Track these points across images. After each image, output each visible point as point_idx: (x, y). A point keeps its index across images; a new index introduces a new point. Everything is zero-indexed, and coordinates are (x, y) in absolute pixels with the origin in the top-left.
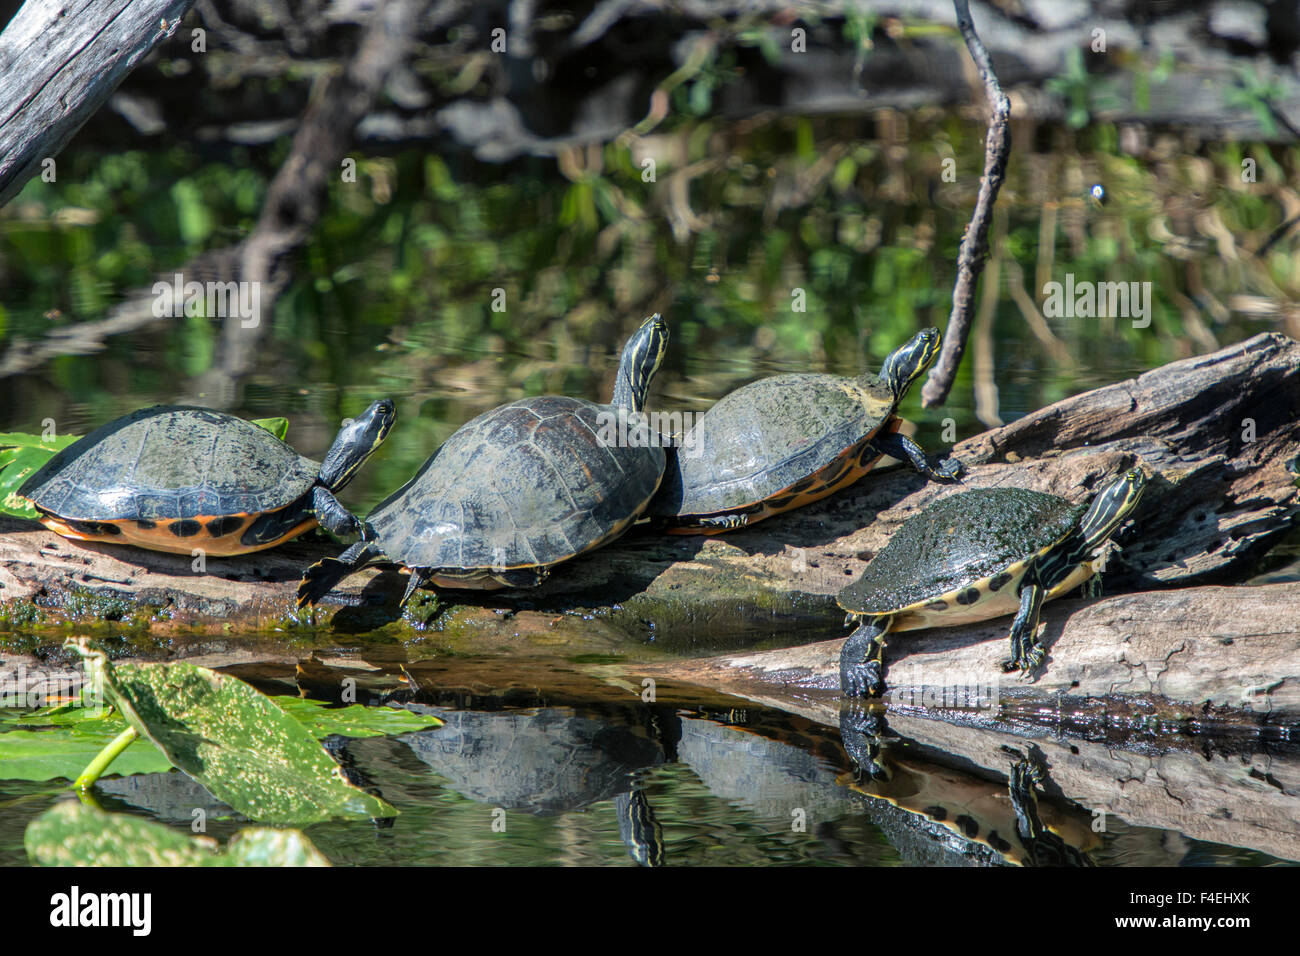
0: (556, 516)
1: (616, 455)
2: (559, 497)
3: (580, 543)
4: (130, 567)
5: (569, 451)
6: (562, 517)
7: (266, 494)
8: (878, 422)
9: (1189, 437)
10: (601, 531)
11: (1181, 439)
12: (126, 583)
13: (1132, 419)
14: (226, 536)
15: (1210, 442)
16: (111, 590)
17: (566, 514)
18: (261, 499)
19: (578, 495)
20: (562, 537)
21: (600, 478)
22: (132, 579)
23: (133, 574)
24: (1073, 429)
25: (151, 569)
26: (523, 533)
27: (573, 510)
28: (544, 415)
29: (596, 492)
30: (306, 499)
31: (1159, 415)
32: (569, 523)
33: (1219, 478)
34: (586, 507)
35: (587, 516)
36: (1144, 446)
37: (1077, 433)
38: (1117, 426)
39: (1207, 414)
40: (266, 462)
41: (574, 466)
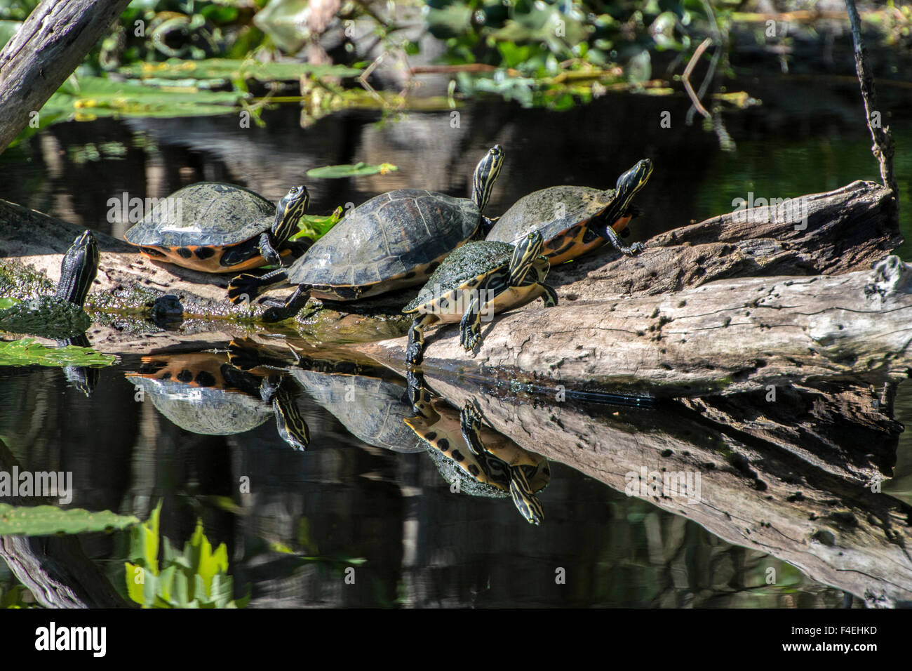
0: (376, 258)
1: (428, 225)
2: (380, 247)
3: (386, 275)
4: (172, 277)
5: (396, 220)
6: (379, 259)
7: (229, 235)
8: (589, 216)
9: (806, 242)
10: (404, 269)
11: (801, 243)
12: (166, 285)
13: (768, 228)
14: (207, 259)
15: (821, 246)
16: (155, 289)
17: (383, 257)
18: (224, 238)
19: (392, 246)
20: (376, 270)
21: (410, 237)
22: (170, 284)
23: (172, 281)
24: (731, 231)
25: (183, 279)
26: (353, 267)
27: (387, 255)
28: (393, 198)
29: (407, 245)
30: (255, 239)
31: (786, 226)
32: (383, 263)
33: (793, 265)
34: (396, 254)
35: (396, 260)
36: (767, 244)
37: (734, 234)
38: (759, 231)
39: (818, 229)
40: (238, 217)
41: (396, 229)
